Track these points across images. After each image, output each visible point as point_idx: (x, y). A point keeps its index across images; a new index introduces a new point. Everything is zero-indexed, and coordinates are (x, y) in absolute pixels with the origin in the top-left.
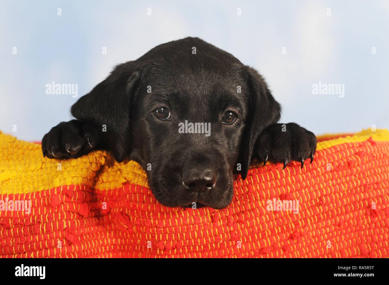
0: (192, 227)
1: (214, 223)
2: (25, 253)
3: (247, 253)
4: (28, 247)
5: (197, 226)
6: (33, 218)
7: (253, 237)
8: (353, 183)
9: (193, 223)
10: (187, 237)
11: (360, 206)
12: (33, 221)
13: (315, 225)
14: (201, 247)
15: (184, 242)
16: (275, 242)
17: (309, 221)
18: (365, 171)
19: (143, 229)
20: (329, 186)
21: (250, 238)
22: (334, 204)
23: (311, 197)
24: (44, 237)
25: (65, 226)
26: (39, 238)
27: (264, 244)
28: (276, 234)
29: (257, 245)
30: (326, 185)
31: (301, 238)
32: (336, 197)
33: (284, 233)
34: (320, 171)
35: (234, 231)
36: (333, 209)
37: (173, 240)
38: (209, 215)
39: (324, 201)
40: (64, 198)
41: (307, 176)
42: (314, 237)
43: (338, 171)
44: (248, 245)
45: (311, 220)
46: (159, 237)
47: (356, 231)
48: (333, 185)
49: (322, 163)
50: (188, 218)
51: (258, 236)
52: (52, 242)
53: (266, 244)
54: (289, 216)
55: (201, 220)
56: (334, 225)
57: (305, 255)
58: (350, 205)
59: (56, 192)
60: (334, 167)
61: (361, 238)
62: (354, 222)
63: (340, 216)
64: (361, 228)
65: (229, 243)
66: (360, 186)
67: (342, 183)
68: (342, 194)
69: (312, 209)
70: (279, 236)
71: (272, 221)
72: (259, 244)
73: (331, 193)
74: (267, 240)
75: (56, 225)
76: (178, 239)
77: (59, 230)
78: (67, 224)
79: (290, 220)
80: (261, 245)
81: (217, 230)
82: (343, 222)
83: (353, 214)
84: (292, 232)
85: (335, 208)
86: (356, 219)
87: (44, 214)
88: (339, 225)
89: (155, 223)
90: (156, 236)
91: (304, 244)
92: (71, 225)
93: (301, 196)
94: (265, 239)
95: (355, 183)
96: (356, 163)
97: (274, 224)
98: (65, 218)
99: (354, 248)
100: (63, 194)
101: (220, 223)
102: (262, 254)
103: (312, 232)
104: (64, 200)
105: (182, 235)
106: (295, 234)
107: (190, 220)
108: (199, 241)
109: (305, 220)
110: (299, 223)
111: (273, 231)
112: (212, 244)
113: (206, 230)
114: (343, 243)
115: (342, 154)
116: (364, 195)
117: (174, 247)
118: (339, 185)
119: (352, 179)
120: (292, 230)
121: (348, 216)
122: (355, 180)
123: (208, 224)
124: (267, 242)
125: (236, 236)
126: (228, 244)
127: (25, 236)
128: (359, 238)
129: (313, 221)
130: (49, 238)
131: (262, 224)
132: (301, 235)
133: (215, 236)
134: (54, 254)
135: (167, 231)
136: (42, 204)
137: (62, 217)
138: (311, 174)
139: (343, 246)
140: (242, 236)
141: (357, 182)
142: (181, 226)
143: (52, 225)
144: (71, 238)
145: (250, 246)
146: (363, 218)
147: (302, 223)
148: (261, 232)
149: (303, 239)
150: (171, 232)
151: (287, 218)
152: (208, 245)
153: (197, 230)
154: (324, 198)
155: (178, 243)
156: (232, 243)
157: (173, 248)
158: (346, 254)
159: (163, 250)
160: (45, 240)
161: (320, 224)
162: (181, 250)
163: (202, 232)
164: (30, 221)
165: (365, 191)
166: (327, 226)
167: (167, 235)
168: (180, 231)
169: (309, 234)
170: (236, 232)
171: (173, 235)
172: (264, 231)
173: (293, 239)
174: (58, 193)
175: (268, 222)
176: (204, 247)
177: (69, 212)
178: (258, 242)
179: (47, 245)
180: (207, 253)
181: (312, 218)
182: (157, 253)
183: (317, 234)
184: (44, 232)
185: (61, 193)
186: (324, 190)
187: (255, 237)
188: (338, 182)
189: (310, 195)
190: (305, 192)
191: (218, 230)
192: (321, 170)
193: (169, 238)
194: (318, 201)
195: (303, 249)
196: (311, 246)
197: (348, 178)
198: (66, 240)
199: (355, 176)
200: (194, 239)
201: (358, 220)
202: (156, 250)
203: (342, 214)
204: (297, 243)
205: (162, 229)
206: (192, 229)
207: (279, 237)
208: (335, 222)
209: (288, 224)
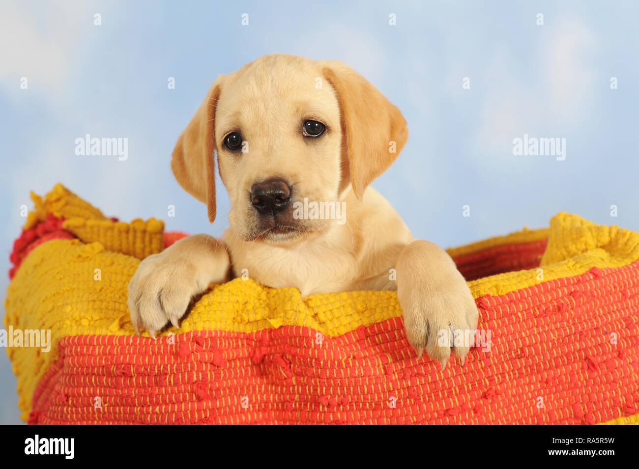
0: (361, 380)
1: (387, 376)
2: (149, 406)
3: (429, 414)
4: (153, 400)
5: (367, 379)
6: (159, 367)
7: (437, 396)
8: (565, 330)
9: (363, 375)
10: (355, 392)
11: (575, 358)
12: (159, 371)
13: (515, 381)
14: (372, 405)
15: (351, 397)
16: (465, 401)
17: (507, 376)
18: (580, 316)
19: (304, 379)
20: (534, 335)
21: (433, 396)
22: (540, 356)
23: (509, 347)
24: (171, 390)
25: (195, 379)
26: (165, 391)
27: (451, 404)
28: (465, 391)
29: (441, 405)
30: (530, 333)
31: (497, 397)
32: (543, 349)
33: (476, 391)
34: (520, 316)
35: (412, 386)
36: (539, 363)
37: (338, 395)
38: (381, 366)
39: (526, 352)
40: (195, 346)
41: (503, 322)
42: (514, 396)
43: (546, 316)
44: (431, 405)
45: (510, 375)
46: (321, 390)
47: (569, 389)
48: (539, 333)
49: (524, 307)
50: (356, 368)
51: (443, 394)
52: (180, 396)
53: (452, 404)
54: (481, 370)
55: (372, 372)
56: (539, 382)
57: (502, 418)
58: (562, 357)
59: (185, 339)
60: (540, 312)
61: (575, 397)
62: (567, 379)
63: (549, 371)
64: (576, 386)
65: (407, 402)
66: (575, 334)
67: (551, 330)
68: (550, 344)
69: (511, 363)
70: (469, 394)
71: (461, 375)
72: (444, 404)
73: (536, 343)
74: (455, 399)
75: (185, 377)
76: (344, 393)
77: (188, 383)
78: (198, 376)
79: (482, 375)
80: (446, 405)
81: (391, 384)
82: (552, 378)
83: (566, 369)
84: (485, 390)
85: (541, 361)
86: (570, 375)
87: (171, 364)
88: (547, 382)
89: (317, 372)
90: (319, 389)
91: (501, 404)
92: (202, 377)
93: (497, 346)
94: (451, 397)
95: (568, 331)
96: (570, 307)
97: (462, 380)
98: (196, 369)
99: (566, 408)
100: (193, 341)
101: (395, 377)
102: (448, 416)
103: (511, 389)
104: (195, 349)
105: (349, 389)
106: (489, 392)
107: (360, 372)
108: (370, 398)
109: (503, 375)
110: (495, 379)
111: (461, 388)
112: (386, 401)
113: (378, 384)
114: (552, 403)
115: (552, 296)
116: (579, 344)
117: (340, 403)
118: (547, 333)
119: (564, 325)
120: (486, 387)
121: (559, 371)
122: (568, 326)
123: (381, 376)
124: (454, 402)
125: (414, 393)
126: (405, 402)
127: (149, 387)
128: (574, 397)
129: (512, 376)
130: (177, 392)
131: (448, 379)
132: (497, 393)
133: (389, 392)
134: (182, 410)
135: (331, 383)
136: (169, 352)
137: (192, 367)
138: (509, 320)
139: (553, 407)
140: (422, 394)
141: (570, 329)
142: (348, 378)
143: (180, 377)
144: (201, 393)
145: (432, 406)
146: (578, 373)
147: (498, 378)
148: (446, 389)
149: (500, 398)
150: (336, 385)
151: (479, 372)
152: (380, 402)
153: (368, 384)
154: (527, 349)
155: (344, 398)
156: (410, 401)
157: (338, 404)
158: (556, 417)
159: (328, 407)
160: (172, 393)
161: (522, 380)
162: (348, 407)
163: (373, 387)
164: (155, 370)
165: (580, 340)
166: (530, 383)
167: (331, 389)
168: (347, 384)
169: (508, 392)
170: (415, 388)
171: (339, 388)
172: (451, 388)
173: (487, 399)
174: (188, 340)
175: (455, 377)
176: (375, 405)
177: (201, 363)
178: (443, 401)
179: (174, 400)
180: (379, 412)
181: (511, 373)
182: (320, 410)
183: (518, 392)
184: (171, 384)
185: (191, 340)
186: (527, 339)
187: (438, 395)
188: (545, 329)
189: (508, 345)
190: (502, 341)
191: (393, 385)
192: (523, 315)
193: (333, 392)
194: (519, 353)
195: (500, 410)
196: (511, 407)
197: (558, 324)
198: (195, 395)
199: (568, 322)
200: (364, 394)
201: (572, 375)
202: (319, 407)
203: (551, 368)
204: (492, 403)
205: (325, 380)
206: (361, 383)
207: (469, 396)
208: (542, 378)
209: (480, 380)
